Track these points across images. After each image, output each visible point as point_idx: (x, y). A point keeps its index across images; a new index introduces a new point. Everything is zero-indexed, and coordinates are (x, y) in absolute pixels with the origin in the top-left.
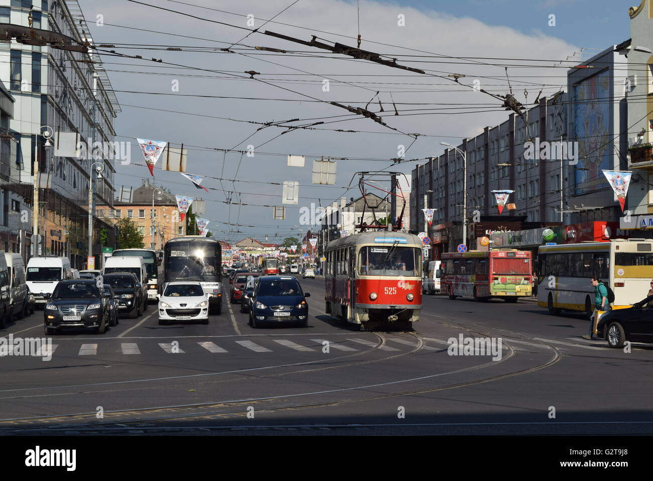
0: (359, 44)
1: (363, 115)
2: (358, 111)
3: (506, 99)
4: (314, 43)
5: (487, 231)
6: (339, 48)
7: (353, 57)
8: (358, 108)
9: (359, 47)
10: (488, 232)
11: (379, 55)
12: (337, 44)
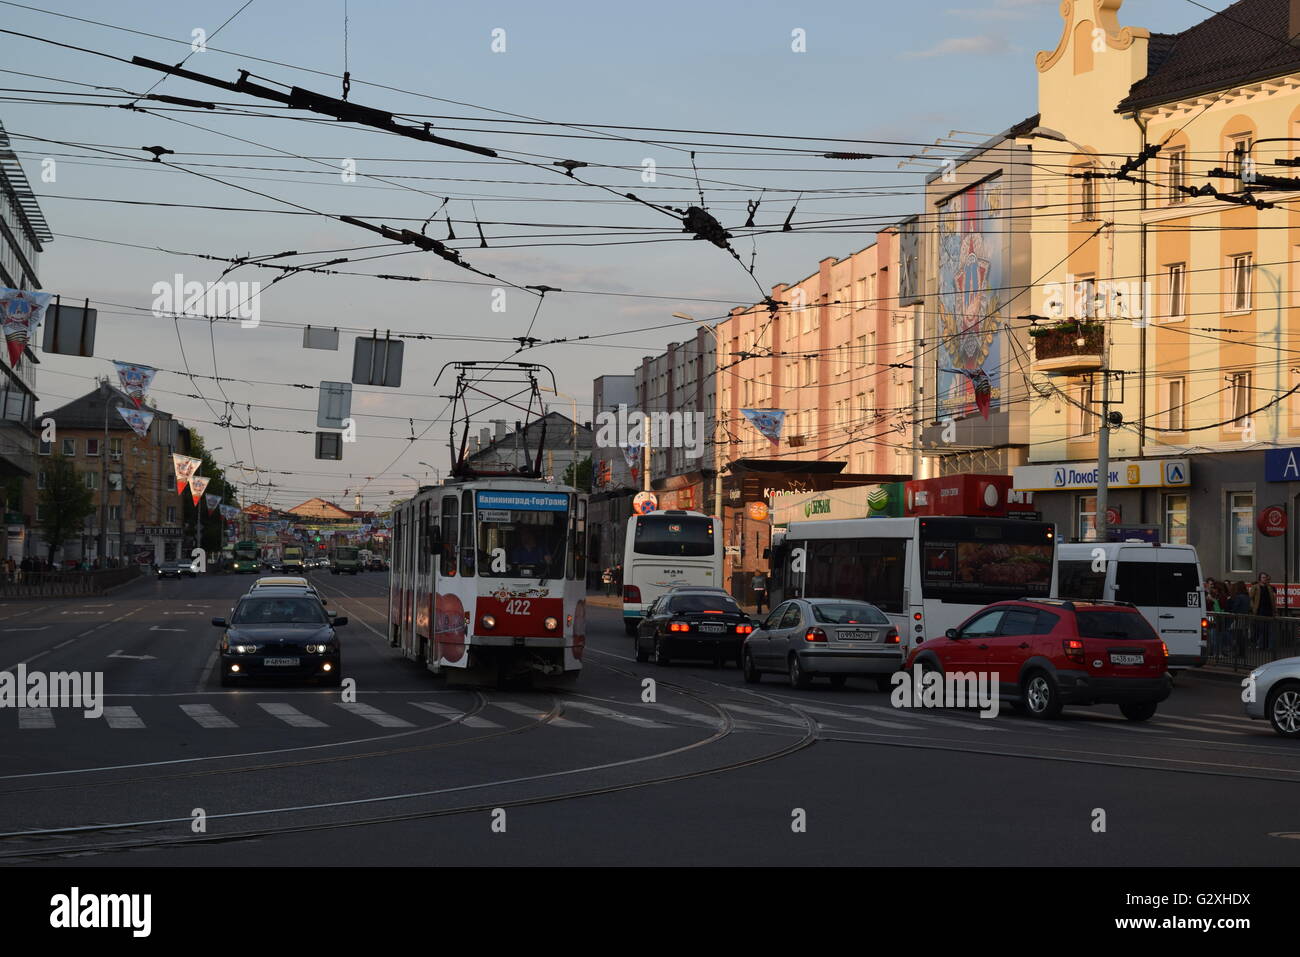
0: (346, 90)
1: (416, 245)
2: (407, 237)
3: (687, 216)
4: (243, 85)
5: (766, 492)
6: (301, 99)
7: (336, 118)
8: (403, 231)
9: (345, 96)
10: (769, 493)
11: (391, 115)
12: (295, 90)
